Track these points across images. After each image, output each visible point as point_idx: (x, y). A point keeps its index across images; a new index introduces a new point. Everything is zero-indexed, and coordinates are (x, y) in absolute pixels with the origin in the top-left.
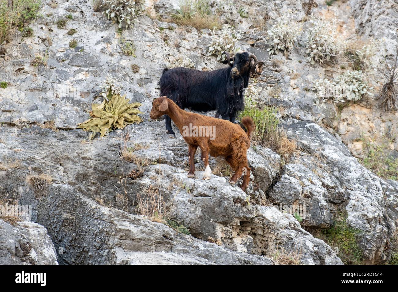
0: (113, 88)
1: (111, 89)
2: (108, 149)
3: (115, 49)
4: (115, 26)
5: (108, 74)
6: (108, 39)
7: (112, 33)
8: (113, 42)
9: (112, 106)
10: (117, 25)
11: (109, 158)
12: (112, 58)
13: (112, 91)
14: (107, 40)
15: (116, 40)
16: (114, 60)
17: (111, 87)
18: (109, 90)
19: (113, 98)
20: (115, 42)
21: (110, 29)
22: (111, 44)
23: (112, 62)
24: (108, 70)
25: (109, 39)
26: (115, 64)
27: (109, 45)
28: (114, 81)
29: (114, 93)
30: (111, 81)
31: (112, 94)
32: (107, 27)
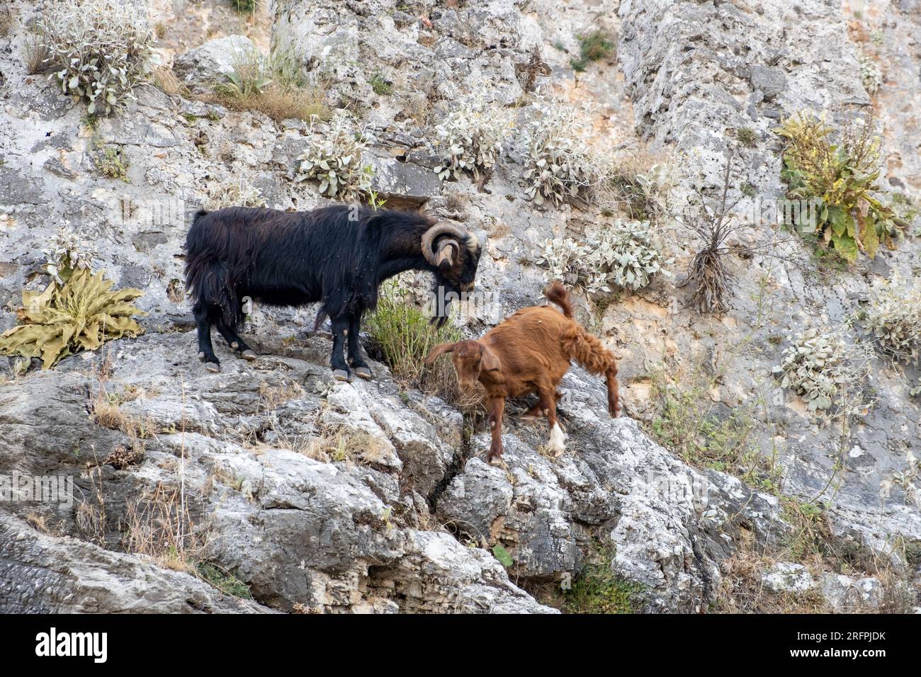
0: (74, 255)
1: (68, 255)
2: (59, 398)
3: (80, 161)
4: (78, 107)
5: (62, 221)
6: (62, 138)
7: (72, 124)
8: (74, 147)
9: (72, 296)
10: (84, 106)
11: (61, 418)
12: (72, 185)
13: (72, 262)
14: (61, 142)
15: (82, 141)
16: (76, 188)
17: (68, 252)
18: (65, 259)
19: (73, 277)
20: (80, 146)
21: (68, 116)
22: (70, 149)
23: (72, 193)
24: (62, 211)
25: (65, 139)
26: (79, 199)
27: (64, 153)
28: (77, 238)
29: (75, 266)
30: (70, 237)
31: (72, 267)
32: (61, 112)
